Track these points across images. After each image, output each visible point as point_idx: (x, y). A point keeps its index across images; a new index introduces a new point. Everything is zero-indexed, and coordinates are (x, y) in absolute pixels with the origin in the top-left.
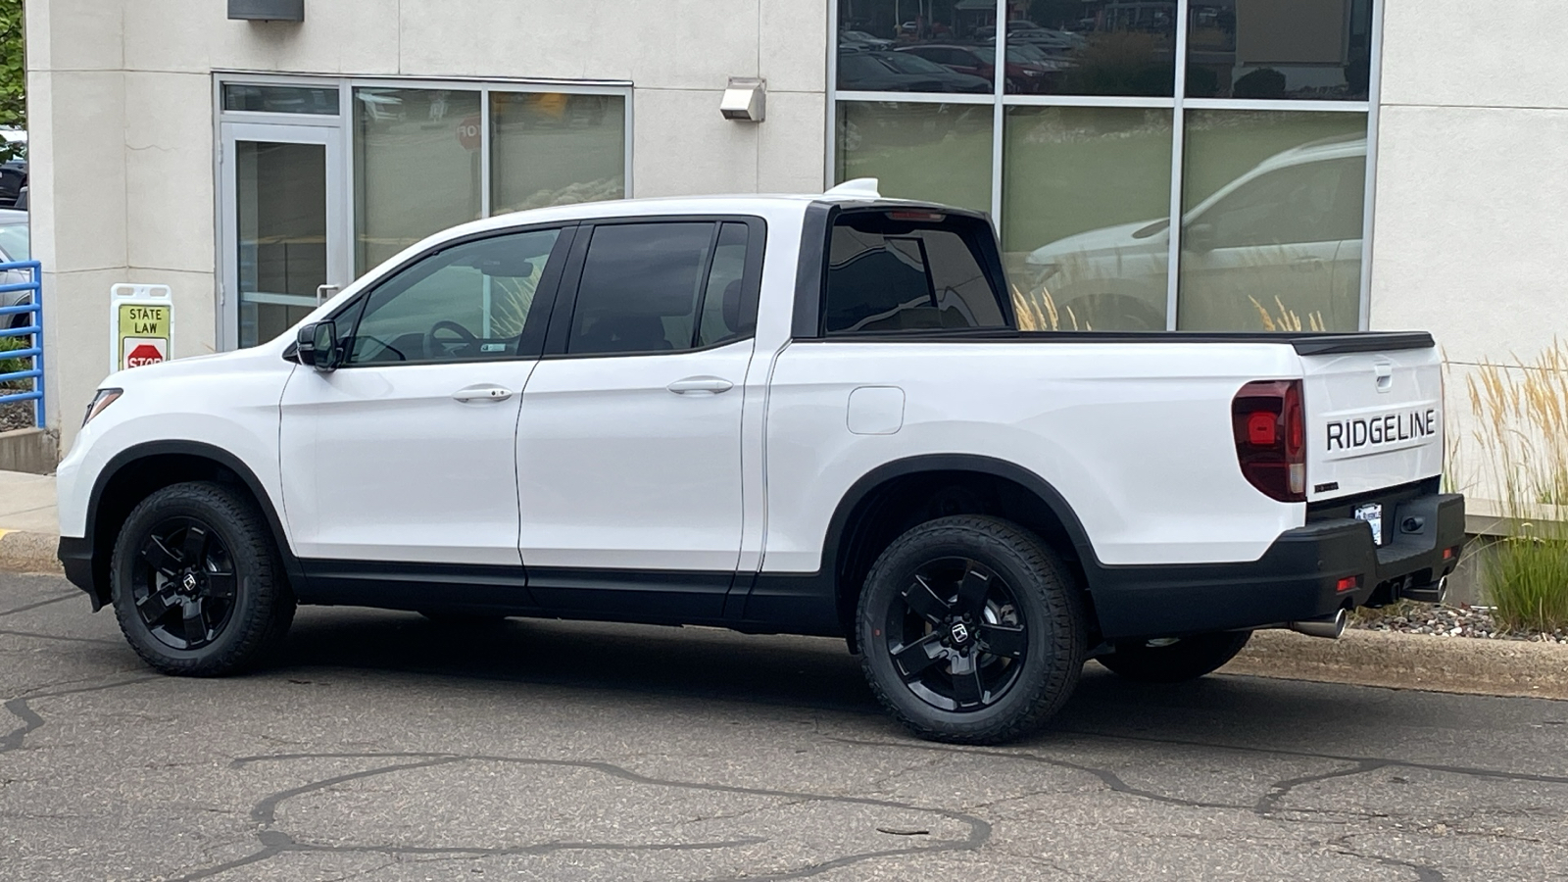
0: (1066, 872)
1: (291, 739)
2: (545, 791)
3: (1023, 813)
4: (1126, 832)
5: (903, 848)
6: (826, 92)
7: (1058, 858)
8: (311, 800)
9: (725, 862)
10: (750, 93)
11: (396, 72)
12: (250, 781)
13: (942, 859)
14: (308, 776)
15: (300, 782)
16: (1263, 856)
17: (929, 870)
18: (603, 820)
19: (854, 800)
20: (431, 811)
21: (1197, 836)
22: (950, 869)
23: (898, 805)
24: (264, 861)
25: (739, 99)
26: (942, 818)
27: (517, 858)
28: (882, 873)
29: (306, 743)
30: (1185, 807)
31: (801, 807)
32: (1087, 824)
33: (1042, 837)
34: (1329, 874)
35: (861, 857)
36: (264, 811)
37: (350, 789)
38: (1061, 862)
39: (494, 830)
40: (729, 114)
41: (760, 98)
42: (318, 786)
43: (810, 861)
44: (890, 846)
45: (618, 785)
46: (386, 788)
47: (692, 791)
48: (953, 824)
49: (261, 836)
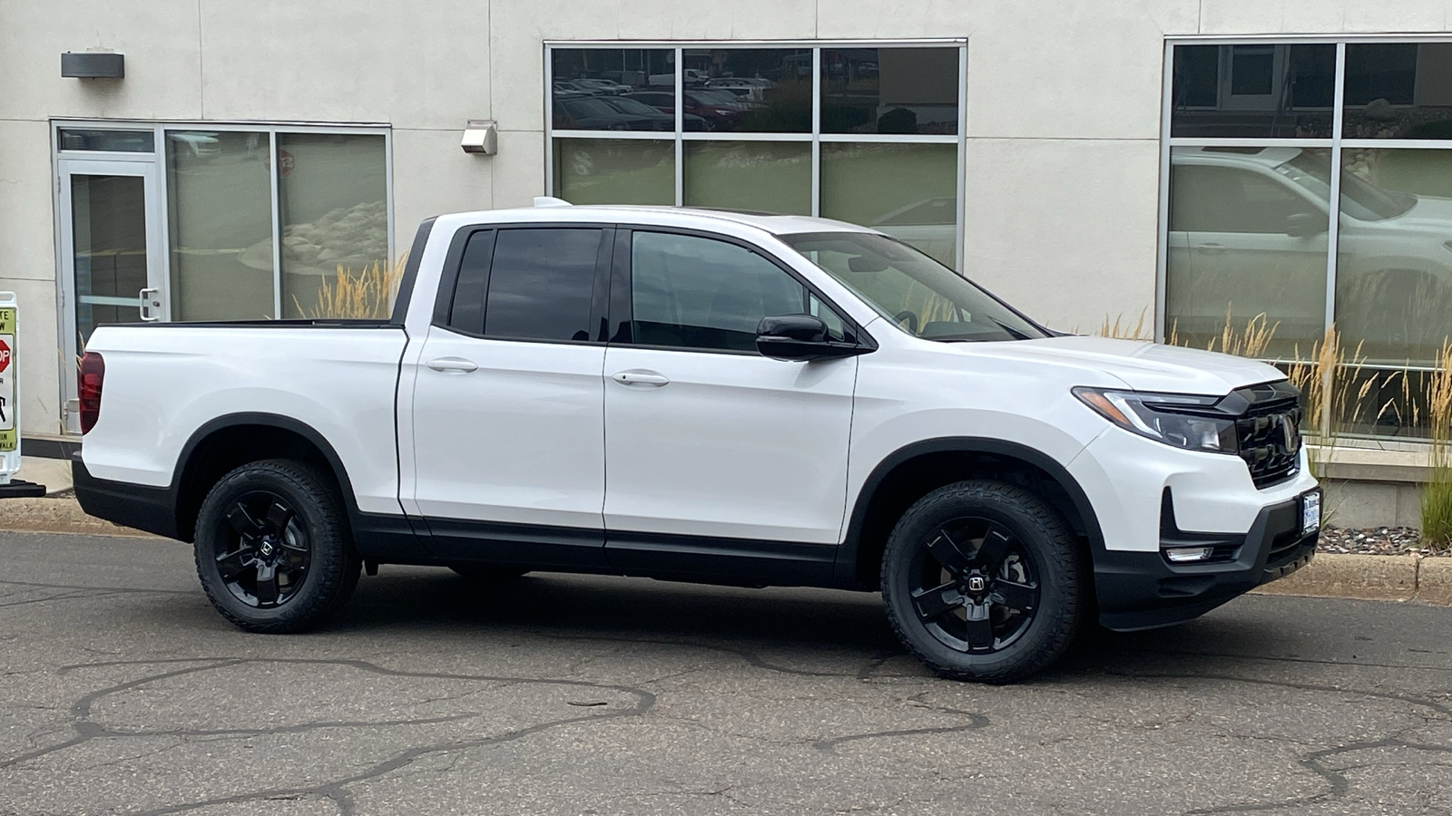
0: (707, 728)
1: (108, 650)
2: (309, 683)
3: (681, 686)
4: (757, 697)
5: (586, 716)
6: (545, 131)
7: (704, 719)
8: (120, 697)
9: (446, 733)
10: (484, 132)
11: (200, 118)
12: (71, 684)
13: (614, 724)
14: (120, 679)
15: (111, 684)
16: (858, 711)
17: (603, 732)
18: (353, 704)
19: (553, 681)
20: (216, 703)
21: (810, 698)
22: (620, 730)
23: (586, 684)
24: (78, 745)
25: (476, 137)
26: (619, 692)
27: (281, 736)
28: (566, 735)
29: (120, 653)
30: (805, 676)
31: (510, 689)
32: (728, 693)
33: (694, 704)
34: (904, 722)
35: (552, 724)
36: (82, 707)
37: (152, 688)
38: (706, 721)
39: (265, 714)
40: (468, 149)
41: (492, 136)
42: (126, 686)
43: (512, 729)
44: (576, 715)
45: (368, 677)
46: (182, 686)
47: (425, 680)
48: (626, 696)
49: (78, 726)
